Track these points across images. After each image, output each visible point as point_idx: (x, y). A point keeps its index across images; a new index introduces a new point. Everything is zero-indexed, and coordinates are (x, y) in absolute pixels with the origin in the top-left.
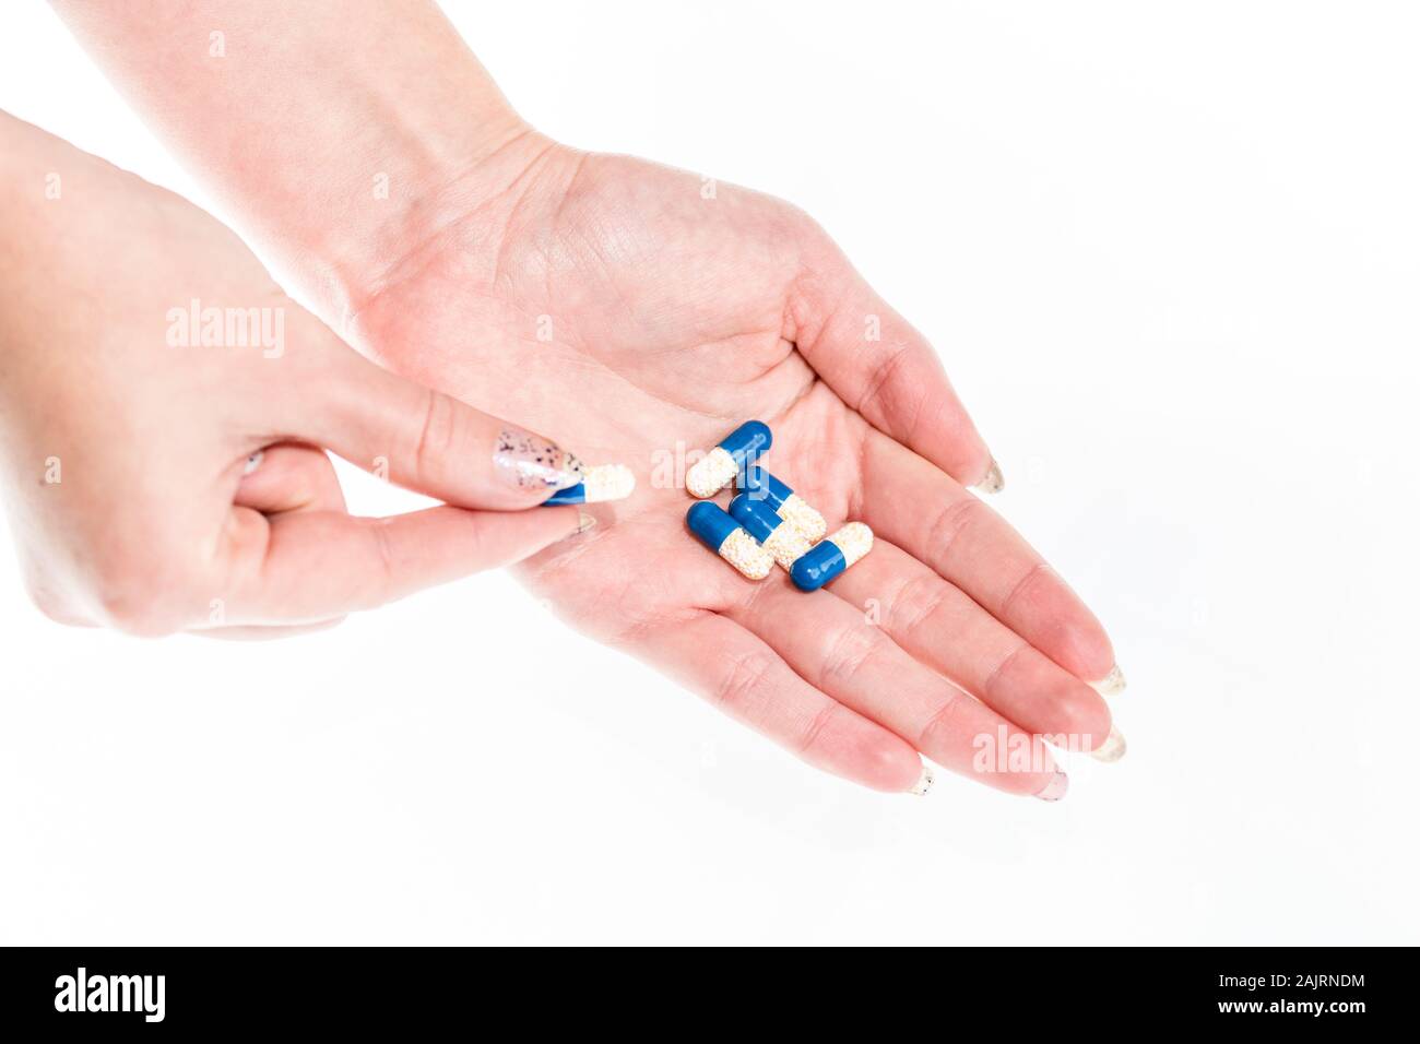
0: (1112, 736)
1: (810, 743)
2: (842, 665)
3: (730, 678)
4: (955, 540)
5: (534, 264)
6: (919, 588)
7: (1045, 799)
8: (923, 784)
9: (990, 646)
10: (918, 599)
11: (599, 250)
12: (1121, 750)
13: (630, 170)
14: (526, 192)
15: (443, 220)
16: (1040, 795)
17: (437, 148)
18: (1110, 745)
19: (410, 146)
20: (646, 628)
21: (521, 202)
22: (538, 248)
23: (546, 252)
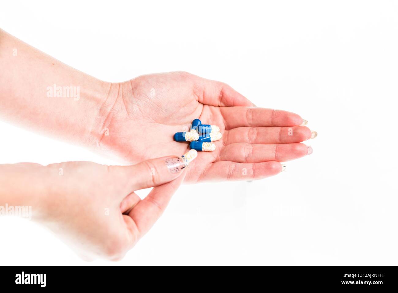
0: (312, 133)
1: (255, 175)
2: (249, 155)
3: (229, 172)
4: (253, 116)
5: (135, 108)
6: (251, 131)
7: (310, 154)
8: (283, 168)
9: (274, 132)
10: (253, 133)
11: (148, 98)
12: (316, 134)
13: (143, 78)
14: (123, 94)
15: (109, 110)
16: (308, 153)
17: (98, 96)
18: (313, 135)
19: (92, 98)
20: (204, 173)
21: (123, 96)
22: (134, 104)
23: (136, 103)
